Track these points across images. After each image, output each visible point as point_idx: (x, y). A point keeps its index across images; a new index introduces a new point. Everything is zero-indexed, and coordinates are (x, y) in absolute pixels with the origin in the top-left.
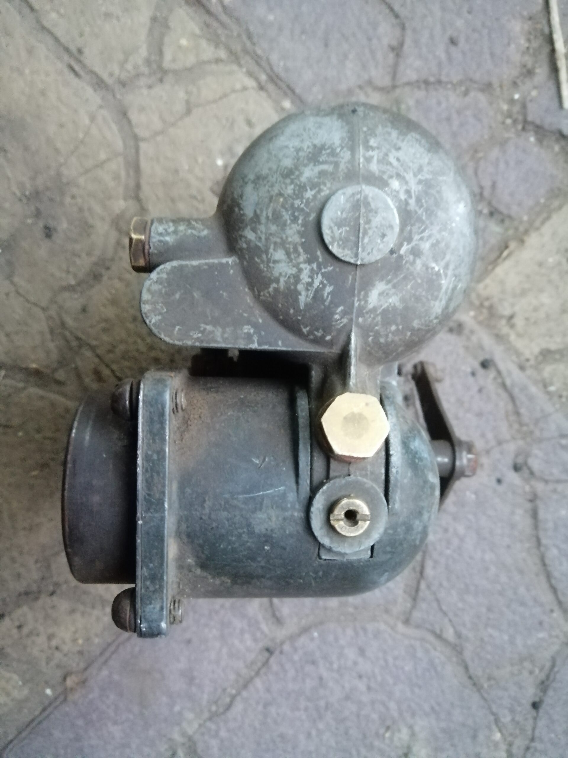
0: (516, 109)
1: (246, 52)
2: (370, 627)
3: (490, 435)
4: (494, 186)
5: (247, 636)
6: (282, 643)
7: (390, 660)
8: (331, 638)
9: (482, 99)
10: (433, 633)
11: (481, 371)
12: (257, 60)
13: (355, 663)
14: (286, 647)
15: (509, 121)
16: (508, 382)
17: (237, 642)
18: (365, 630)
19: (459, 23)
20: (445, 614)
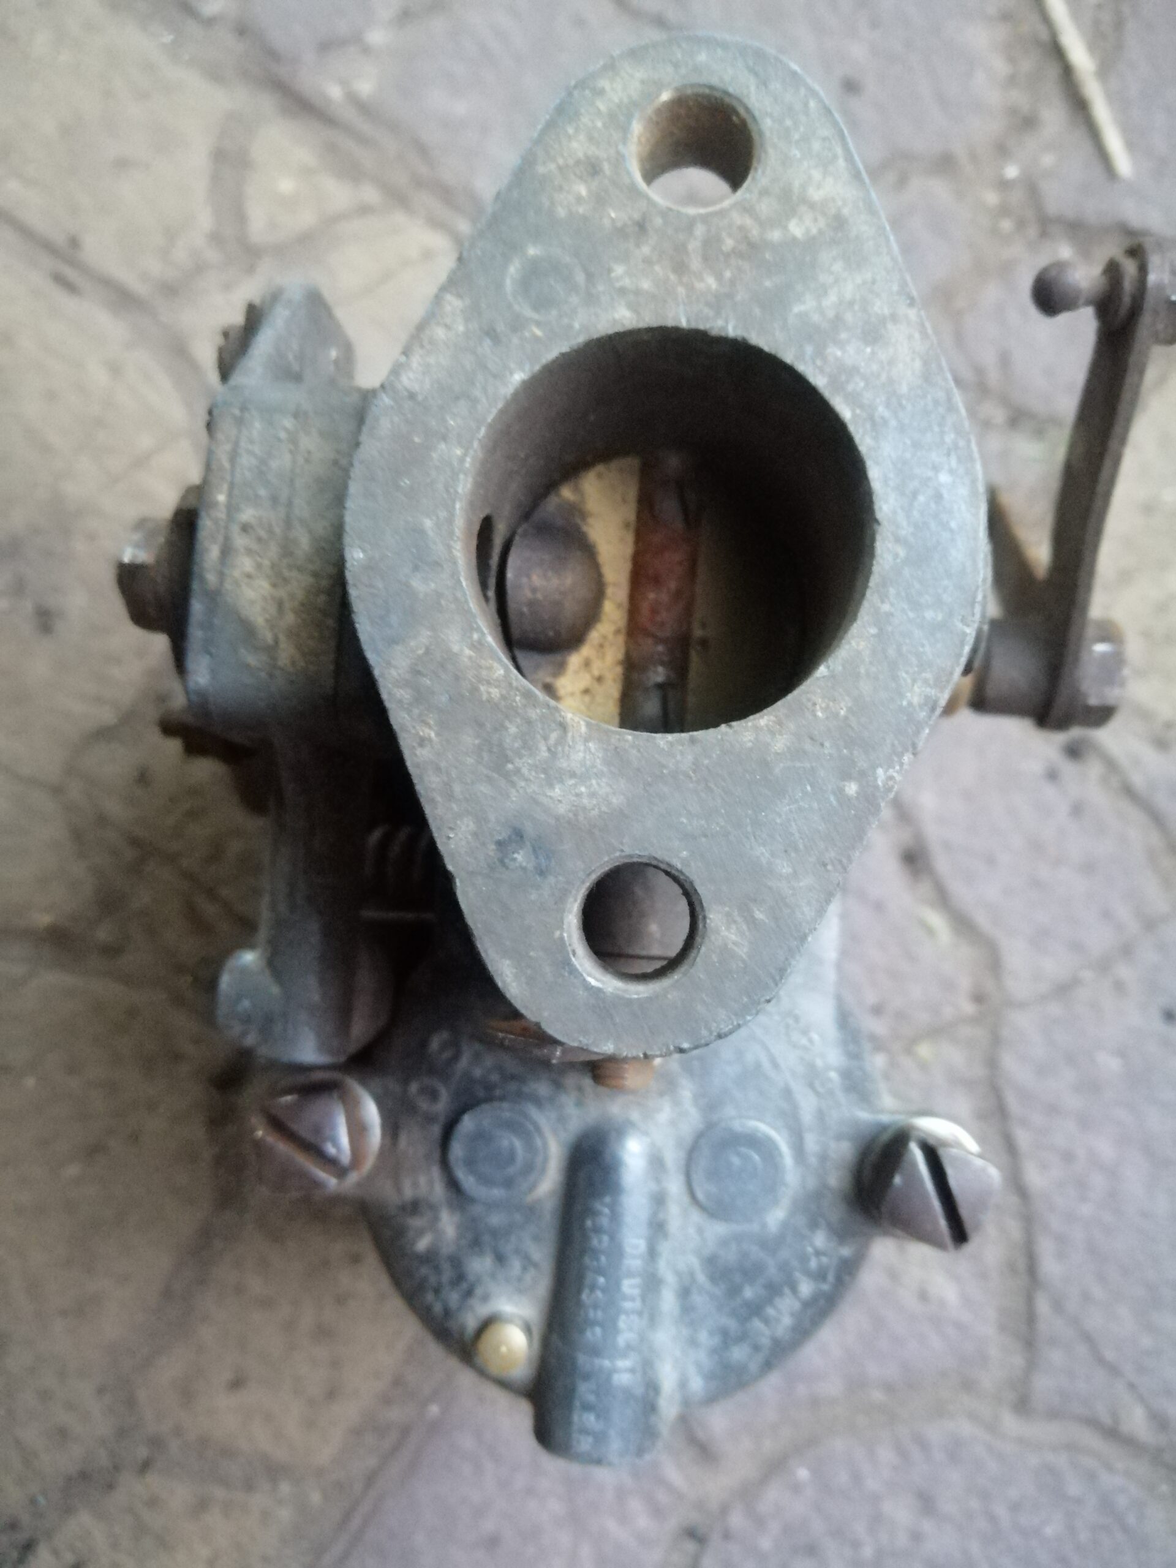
0: (1017, 197)
1: (419, 183)
2: (935, 1433)
3: (1124, 913)
4: (1005, 360)
5: (635, 1505)
6: (724, 1510)
7: (1001, 1511)
8: (843, 1478)
9: (940, 189)
10: (1093, 1423)
11: (1068, 768)
12: (446, 194)
13: (917, 1537)
14: (737, 1520)
15: (1006, 225)
16: (1138, 780)
17: (611, 1526)
18: (924, 1445)
19: (858, 51)
20: (1114, 1370)
